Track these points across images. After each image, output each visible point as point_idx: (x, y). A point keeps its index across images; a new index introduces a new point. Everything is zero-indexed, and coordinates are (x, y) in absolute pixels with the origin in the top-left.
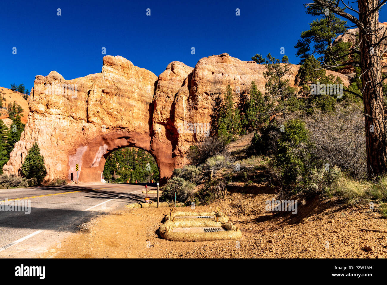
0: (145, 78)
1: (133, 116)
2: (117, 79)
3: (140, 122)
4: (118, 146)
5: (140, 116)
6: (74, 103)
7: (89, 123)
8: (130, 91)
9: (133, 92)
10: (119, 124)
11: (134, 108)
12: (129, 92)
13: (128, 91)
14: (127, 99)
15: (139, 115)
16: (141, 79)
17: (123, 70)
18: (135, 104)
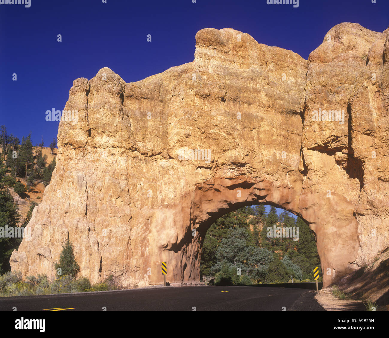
0: (279, 63)
1: (259, 140)
2: (224, 70)
3: (274, 151)
4: (230, 204)
5: (274, 138)
6: (141, 122)
7: (171, 159)
8: (252, 90)
9: (258, 91)
10: (231, 157)
11: (262, 123)
12: (250, 91)
13: (246, 89)
14: (246, 105)
15: (272, 135)
16: (272, 66)
17: (235, 52)
18: (263, 115)
